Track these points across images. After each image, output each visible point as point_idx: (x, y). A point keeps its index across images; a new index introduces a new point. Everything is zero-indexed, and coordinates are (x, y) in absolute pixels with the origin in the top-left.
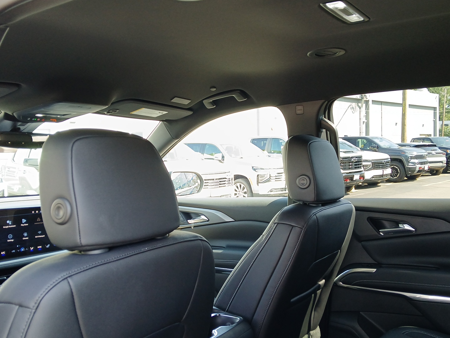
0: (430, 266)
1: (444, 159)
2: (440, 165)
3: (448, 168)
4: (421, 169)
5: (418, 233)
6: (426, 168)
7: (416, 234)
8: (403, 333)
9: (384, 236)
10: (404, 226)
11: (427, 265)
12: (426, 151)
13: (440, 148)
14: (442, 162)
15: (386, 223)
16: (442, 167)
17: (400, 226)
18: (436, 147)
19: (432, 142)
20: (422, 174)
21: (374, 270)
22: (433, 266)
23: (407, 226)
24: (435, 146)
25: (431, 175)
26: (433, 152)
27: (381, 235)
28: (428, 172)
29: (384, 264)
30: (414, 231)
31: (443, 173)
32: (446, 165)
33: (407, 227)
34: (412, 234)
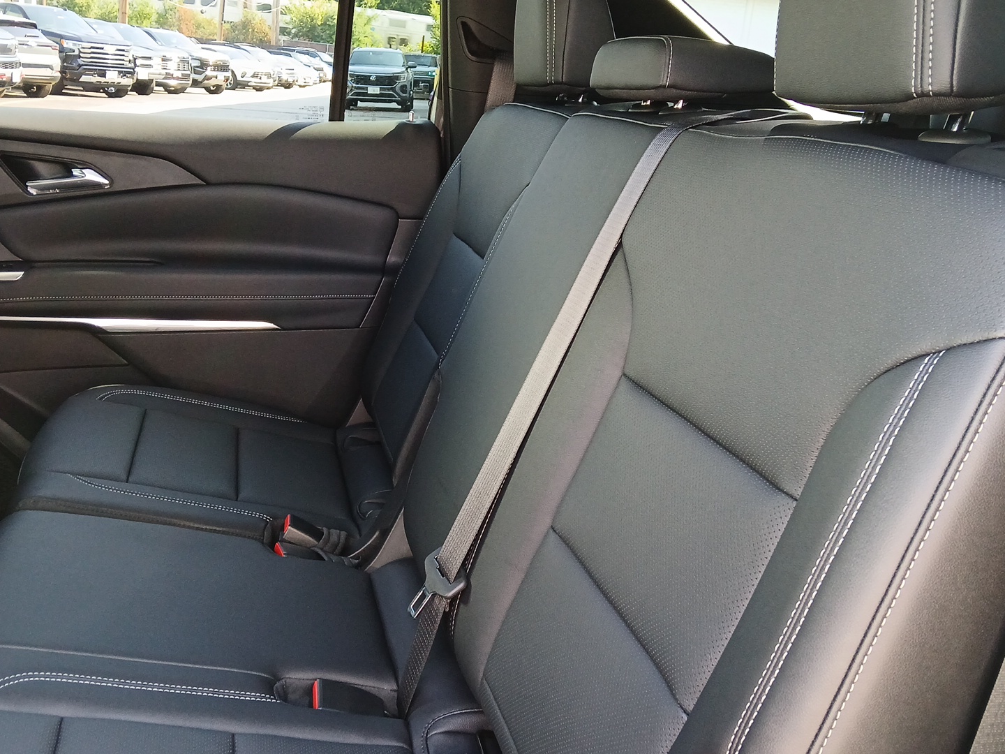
0: (142, 259)
1: (56, 61)
2: (46, 73)
3: (65, 83)
4: (4, 79)
5: (117, 187)
6: (17, 80)
7: (111, 190)
8: (101, 399)
9: (37, 196)
10: (84, 173)
11: (138, 259)
12: (13, 37)
13: (46, 33)
14: (50, 67)
15: (40, 167)
16: (53, 78)
17: (76, 172)
18: (36, 28)
19: (26, 17)
20: (5, 93)
21: (17, 275)
22: (148, 259)
23: (91, 174)
24: (34, 26)
25: (25, 95)
26: (32, 42)
27: (32, 195)
28: (18, 88)
29: (39, 262)
30: (106, 185)
31: (53, 93)
32: (59, 75)
33: (91, 176)
34: (102, 191)
